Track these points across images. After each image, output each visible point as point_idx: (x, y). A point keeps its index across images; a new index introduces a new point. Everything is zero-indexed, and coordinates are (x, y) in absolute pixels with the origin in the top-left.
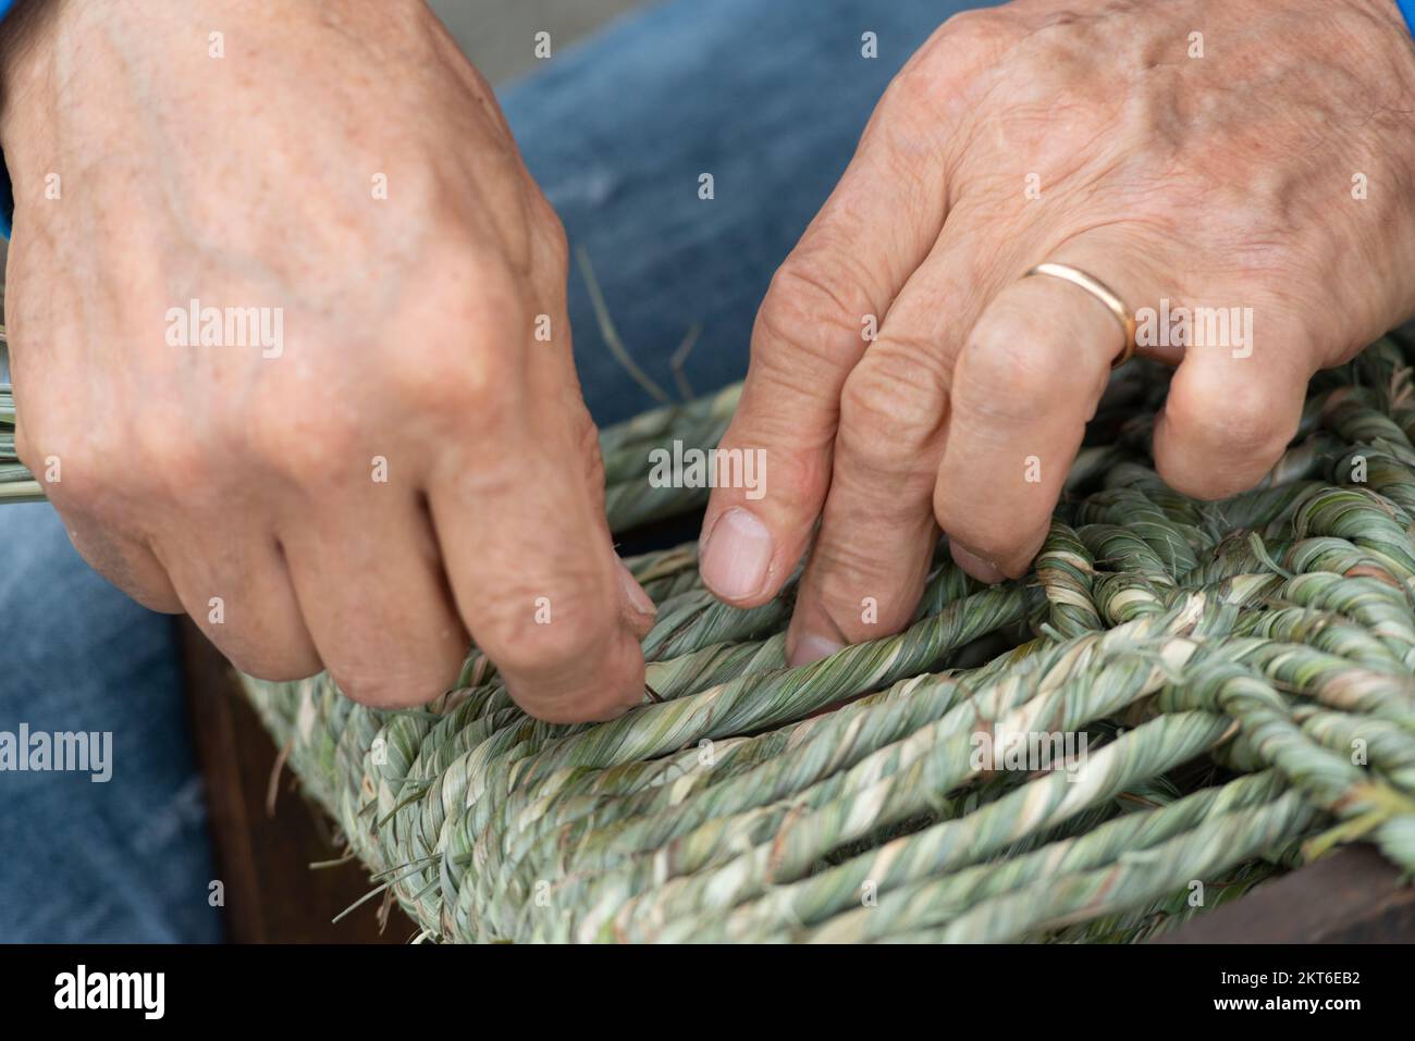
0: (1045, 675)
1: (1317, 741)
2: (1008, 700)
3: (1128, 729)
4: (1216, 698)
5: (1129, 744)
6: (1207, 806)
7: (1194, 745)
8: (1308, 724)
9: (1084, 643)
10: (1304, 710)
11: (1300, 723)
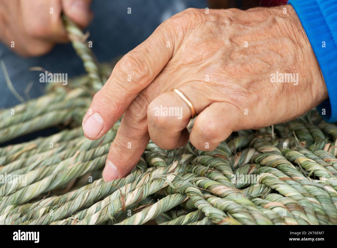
0: (137, 183)
1: (213, 205)
2: (128, 190)
3: (160, 199)
4: (184, 192)
5: (161, 202)
6: (183, 220)
7: (177, 203)
8: (209, 199)
9: (147, 174)
10: (207, 195)
11: (206, 199)
